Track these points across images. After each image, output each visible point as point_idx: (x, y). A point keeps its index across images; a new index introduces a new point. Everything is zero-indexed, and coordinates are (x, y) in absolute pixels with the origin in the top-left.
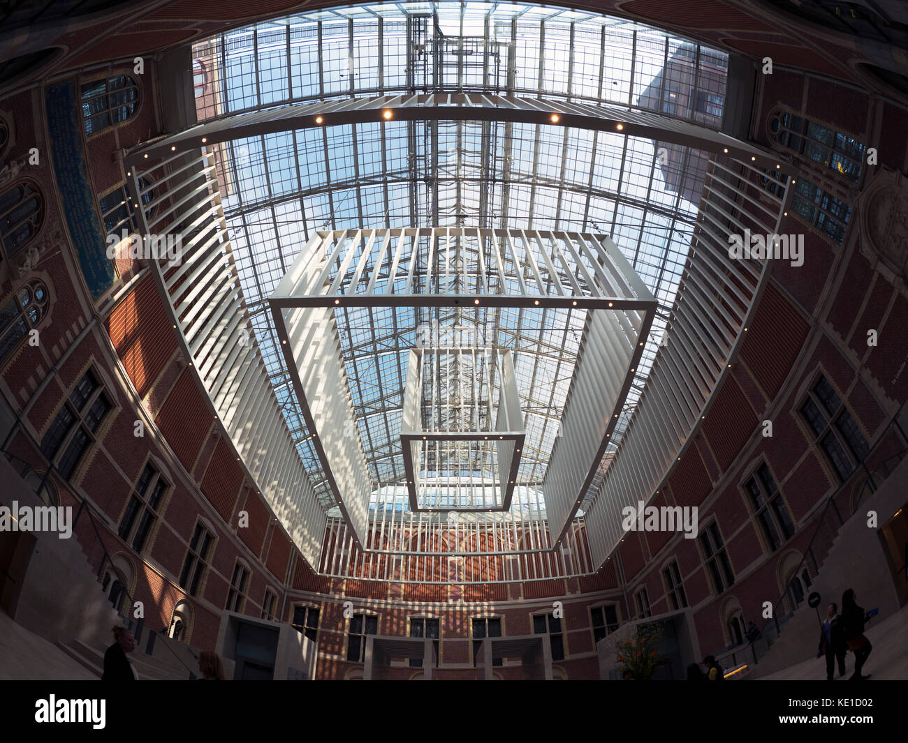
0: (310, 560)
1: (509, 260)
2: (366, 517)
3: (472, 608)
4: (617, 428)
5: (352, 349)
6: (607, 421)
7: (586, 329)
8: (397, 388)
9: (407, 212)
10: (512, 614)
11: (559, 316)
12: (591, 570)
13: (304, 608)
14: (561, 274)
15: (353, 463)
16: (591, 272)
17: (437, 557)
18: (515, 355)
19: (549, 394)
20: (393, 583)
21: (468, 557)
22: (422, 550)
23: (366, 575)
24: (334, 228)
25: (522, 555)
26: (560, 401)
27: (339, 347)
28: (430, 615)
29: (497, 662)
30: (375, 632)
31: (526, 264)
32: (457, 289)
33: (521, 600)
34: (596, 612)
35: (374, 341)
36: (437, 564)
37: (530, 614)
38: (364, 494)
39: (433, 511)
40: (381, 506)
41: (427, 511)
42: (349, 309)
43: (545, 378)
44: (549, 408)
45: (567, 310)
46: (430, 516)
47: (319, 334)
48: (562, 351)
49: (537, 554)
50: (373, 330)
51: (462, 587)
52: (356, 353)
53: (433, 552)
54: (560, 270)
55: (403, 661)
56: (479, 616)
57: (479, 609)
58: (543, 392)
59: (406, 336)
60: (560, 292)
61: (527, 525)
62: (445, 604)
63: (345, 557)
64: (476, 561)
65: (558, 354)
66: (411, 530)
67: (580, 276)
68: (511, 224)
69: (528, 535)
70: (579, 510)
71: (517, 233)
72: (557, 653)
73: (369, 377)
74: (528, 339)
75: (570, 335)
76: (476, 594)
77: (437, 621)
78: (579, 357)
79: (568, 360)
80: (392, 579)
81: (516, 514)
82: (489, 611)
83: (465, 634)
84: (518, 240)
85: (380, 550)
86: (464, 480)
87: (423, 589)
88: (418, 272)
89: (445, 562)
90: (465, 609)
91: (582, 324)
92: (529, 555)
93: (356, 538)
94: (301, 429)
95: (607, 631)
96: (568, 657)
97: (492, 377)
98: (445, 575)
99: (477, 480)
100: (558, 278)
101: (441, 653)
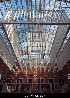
0: (11, 69)
1: (44, 16)
2: (21, 60)
3: (38, 77)
4: (62, 46)
5: (18, 32)
6: (61, 45)
7: (58, 29)
8: (26, 39)
9: (26, 6)
10: (45, 78)
11: (53, 26)
12: (58, 71)
13: (9, 79)
14: (54, 19)
15: (19, 51)
16: (60, 18)
17: (32, 67)
18: (45, 33)
19: (51, 40)
20: (25, 72)
21: (37, 67)
22: (30, 66)
23: (20, 71)
24: (12, 9)
25: (46, 67)
26: (52, 41)
27: (15, 32)
28: (31, 78)
29: (42, 89)
30: (21, 83)
31: (48, 17)
32: (35, 22)
33: (46, 76)
34: (60, 80)
35: (22, 31)
36: (32, 68)
37: (48, 79)
38: (20, 56)
39: (32, 59)
40: (23, 58)
41: (31, 59)
42: (17, 25)
43: (50, 37)
44: (51, 42)
45: (54, 25)
46: (31, 60)
47: (12, 29)
48: (53, 33)
49: (49, 67)
50: (21, 29)
51: (36, 73)
52: (19, 33)
53: (32, 66)
54: (54, 18)
55: (26, 89)
56: (39, 79)
57: (39, 77)
58: (50, 40)
59: (27, 30)
60: (53, 22)
61: (47, 62)
62: (33, 76)
63: (17, 68)
64: (39, 68)
65: (52, 33)
66: (28, 62)
67: (57, 19)
68: (45, 9)
69: (47, 63)
70: (56, 60)
71: (46, 11)
72: (53, 89)
73: (21, 37)
74: (47, 31)
75: (55, 30)
76: (39, 74)
77: (32, 79)
78: (56, 34)
79: (54, 34)
80: (25, 71)
81: (45, 60)
82: (41, 78)
83: (37, 82)
84: (46, 12)
85: (23, 66)
86: (37, 54)
87: (30, 73)
88: (28, 18)
89: (34, 68)
90: (37, 77)
91: (57, 28)
92: (47, 67)
93: (19, 64)
94: (9, 46)
95: (62, 85)
96: (55, 90)
97: (41, 37)
98: (33, 70)
99: (39, 54)
100: (53, 19)
101: (33, 86)
